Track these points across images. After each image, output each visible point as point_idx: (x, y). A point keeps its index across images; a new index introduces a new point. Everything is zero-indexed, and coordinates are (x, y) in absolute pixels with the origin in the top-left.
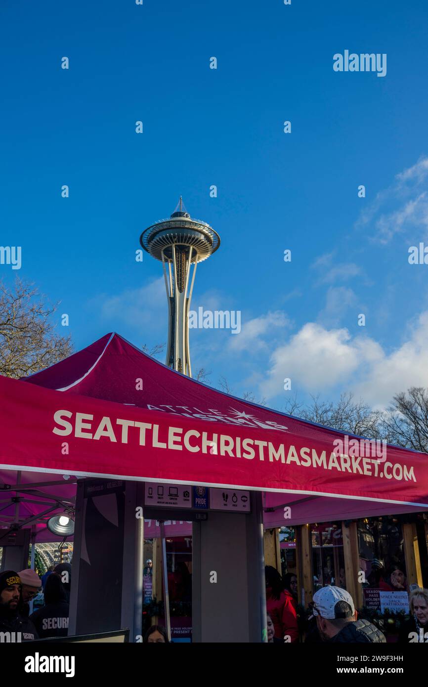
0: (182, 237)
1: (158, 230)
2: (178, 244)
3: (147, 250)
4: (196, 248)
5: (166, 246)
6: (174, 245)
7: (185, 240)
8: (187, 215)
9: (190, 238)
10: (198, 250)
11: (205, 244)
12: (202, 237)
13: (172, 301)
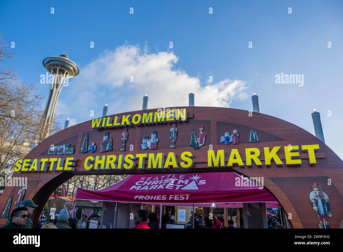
0: (63, 66)
1: (53, 59)
2: (60, 68)
3: (45, 67)
4: (68, 72)
5: (55, 68)
6: (58, 68)
7: (64, 67)
8: (67, 57)
9: (66, 67)
10: (68, 73)
11: (72, 71)
12: (72, 68)
13: (52, 91)
